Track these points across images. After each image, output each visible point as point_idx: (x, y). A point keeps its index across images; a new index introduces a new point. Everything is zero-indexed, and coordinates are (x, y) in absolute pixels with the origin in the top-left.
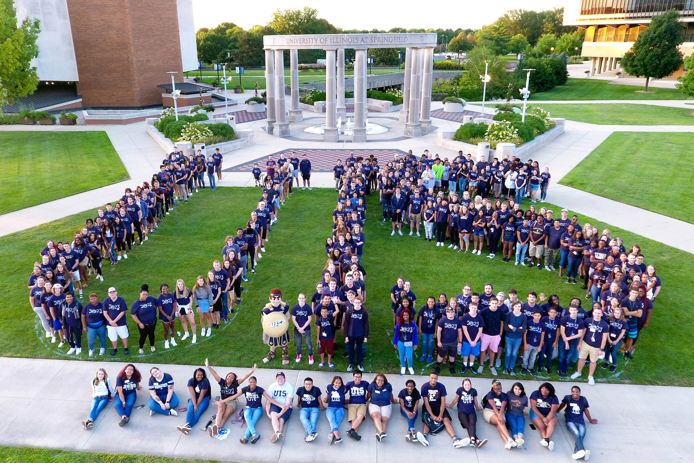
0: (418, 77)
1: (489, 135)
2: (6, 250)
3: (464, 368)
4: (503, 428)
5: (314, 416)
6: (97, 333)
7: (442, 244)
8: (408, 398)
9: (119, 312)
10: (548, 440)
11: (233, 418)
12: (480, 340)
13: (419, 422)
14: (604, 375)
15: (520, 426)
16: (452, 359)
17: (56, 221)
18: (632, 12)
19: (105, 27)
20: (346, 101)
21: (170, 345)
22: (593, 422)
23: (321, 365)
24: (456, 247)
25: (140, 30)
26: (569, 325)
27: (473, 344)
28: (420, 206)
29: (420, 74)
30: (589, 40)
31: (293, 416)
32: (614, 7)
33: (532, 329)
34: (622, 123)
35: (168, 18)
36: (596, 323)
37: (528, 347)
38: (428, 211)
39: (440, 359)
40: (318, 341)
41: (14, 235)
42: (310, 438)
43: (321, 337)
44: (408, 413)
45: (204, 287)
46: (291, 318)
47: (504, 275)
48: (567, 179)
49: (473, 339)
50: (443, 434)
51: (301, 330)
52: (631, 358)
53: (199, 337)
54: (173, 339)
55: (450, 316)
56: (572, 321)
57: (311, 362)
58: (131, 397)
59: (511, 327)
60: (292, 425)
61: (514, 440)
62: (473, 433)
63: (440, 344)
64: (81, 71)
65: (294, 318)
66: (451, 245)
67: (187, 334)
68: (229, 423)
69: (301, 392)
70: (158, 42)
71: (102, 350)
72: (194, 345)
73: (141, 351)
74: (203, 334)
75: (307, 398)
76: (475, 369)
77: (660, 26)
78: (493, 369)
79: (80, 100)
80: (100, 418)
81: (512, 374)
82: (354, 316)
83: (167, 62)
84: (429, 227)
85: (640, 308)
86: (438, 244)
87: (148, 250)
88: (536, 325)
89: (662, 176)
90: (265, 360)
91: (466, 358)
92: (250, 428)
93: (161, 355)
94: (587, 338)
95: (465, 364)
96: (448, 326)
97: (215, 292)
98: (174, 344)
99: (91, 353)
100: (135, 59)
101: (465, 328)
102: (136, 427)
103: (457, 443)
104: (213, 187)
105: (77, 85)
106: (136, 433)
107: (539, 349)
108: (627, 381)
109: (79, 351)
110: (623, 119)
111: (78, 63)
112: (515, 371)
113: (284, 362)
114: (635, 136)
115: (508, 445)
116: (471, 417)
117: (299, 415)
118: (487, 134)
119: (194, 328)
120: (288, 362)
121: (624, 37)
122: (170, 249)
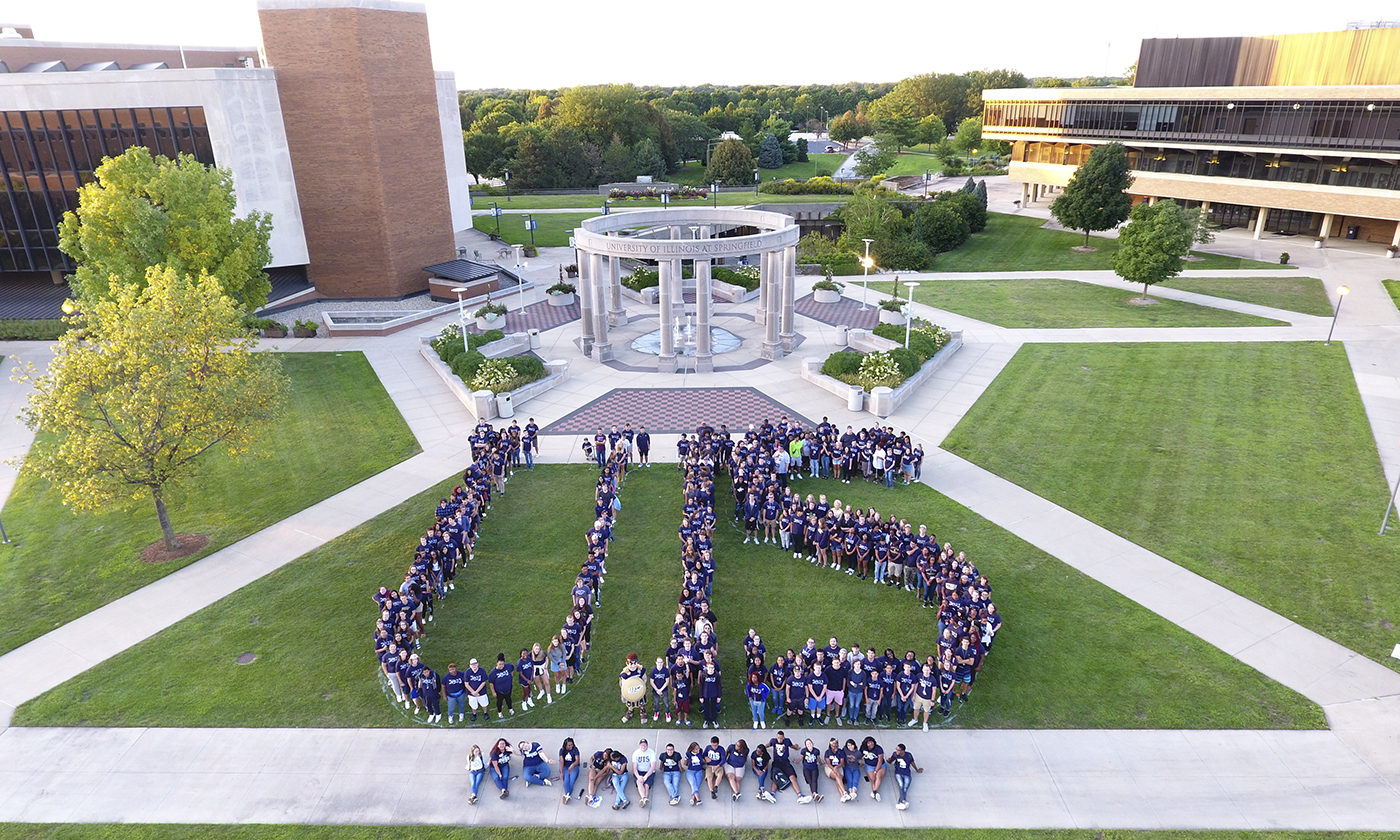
0: (777, 286)
1: (863, 370)
2: (311, 580)
3: (811, 720)
4: (839, 781)
5: (676, 780)
6: (457, 701)
7: (800, 555)
8: (759, 759)
9: (481, 682)
10: (875, 792)
11: (603, 785)
12: (825, 695)
13: (768, 780)
14: (939, 721)
15: (855, 781)
16: (800, 712)
17: (353, 531)
18: (1071, 127)
19: (346, 191)
20: (684, 284)
21: (528, 705)
22: (920, 771)
23: (678, 722)
24: (814, 560)
25: (395, 193)
26: (904, 680)
27: (819, 699)
28: (775, 512)
29: (780, 282)
30: (1018, 159)
31: (657, 781)
32: (1048, 119)
33: (872, 686)
34: (1038, 323)
35: (433, 171)
36: (925, 679)
37: (869, 701)
38: (784, 520)
39: (789, 713)
40: (675, 703)
41: (309, 555)
42: (674, 802)
43: (678, 698)
44: (759, 772)
45: (559, 646)
46: (649, 681)
47: (861, 599)
48: (951, 439)
49: (818, 695)
50: (790, 789)
51: (659, 692)
52: (966, 700)
53: (554, 694)
54: (530, 699)
55: (797, 674)
56: (907, 677)
57: (668, 720)
58: (505, 770)
59: (852, 683)
60: (657, 788)
61: (849, 793)
62: (815, 789)
63: (789, 700)
64: (312, 250)
65: (652, 680)
66: (810, 557)
67: (542, 693)
68: (600, 790)
69: (663, 757)
70: (419, 206)
71: (461, 716)
72: (551, 705)
73: (500, 715)
74: (558, 691)
75: (670, 763)
76: (821, 720)
77: (1100, 163)
78: (838, 719)
79: (313, 289)
80: (480, 791)
81: (856, 724)
82: (708, 679)
83: (433, 232)
84: (785, 537)
85: (972, 656)
86: (795, 555)
87: (475, 576)
88: (875, 683)
89: (1060, 432)
90: (624, 720)
91: (813, 711)
92: (620, 795)
93: (521, 718)
94: (919, 691)
95: (813, 716)
96: (795, 684)
97: (569, 649)
98: (532, 705)
99: (450, 719)
100: (389, 233)
101: (810, 686)
102: (515, 800)
103: (802, 799)
104: (529, 465)
105: (308, 269)
106: (518, 805)
107: (879, 702)
108: (957, 726)
109: (438, 717)
110: (1041, 315)
111: (309, 238)
112: (858, 720)
113: (643, 721)
114: (1046, 352)
115: (843, 799)
116: (814, 773)
117: (663, 779)
118: (861, 368)
119: (548, 688)
120: (646, 720)
121: (1062, 159)
122: (500, 573)
